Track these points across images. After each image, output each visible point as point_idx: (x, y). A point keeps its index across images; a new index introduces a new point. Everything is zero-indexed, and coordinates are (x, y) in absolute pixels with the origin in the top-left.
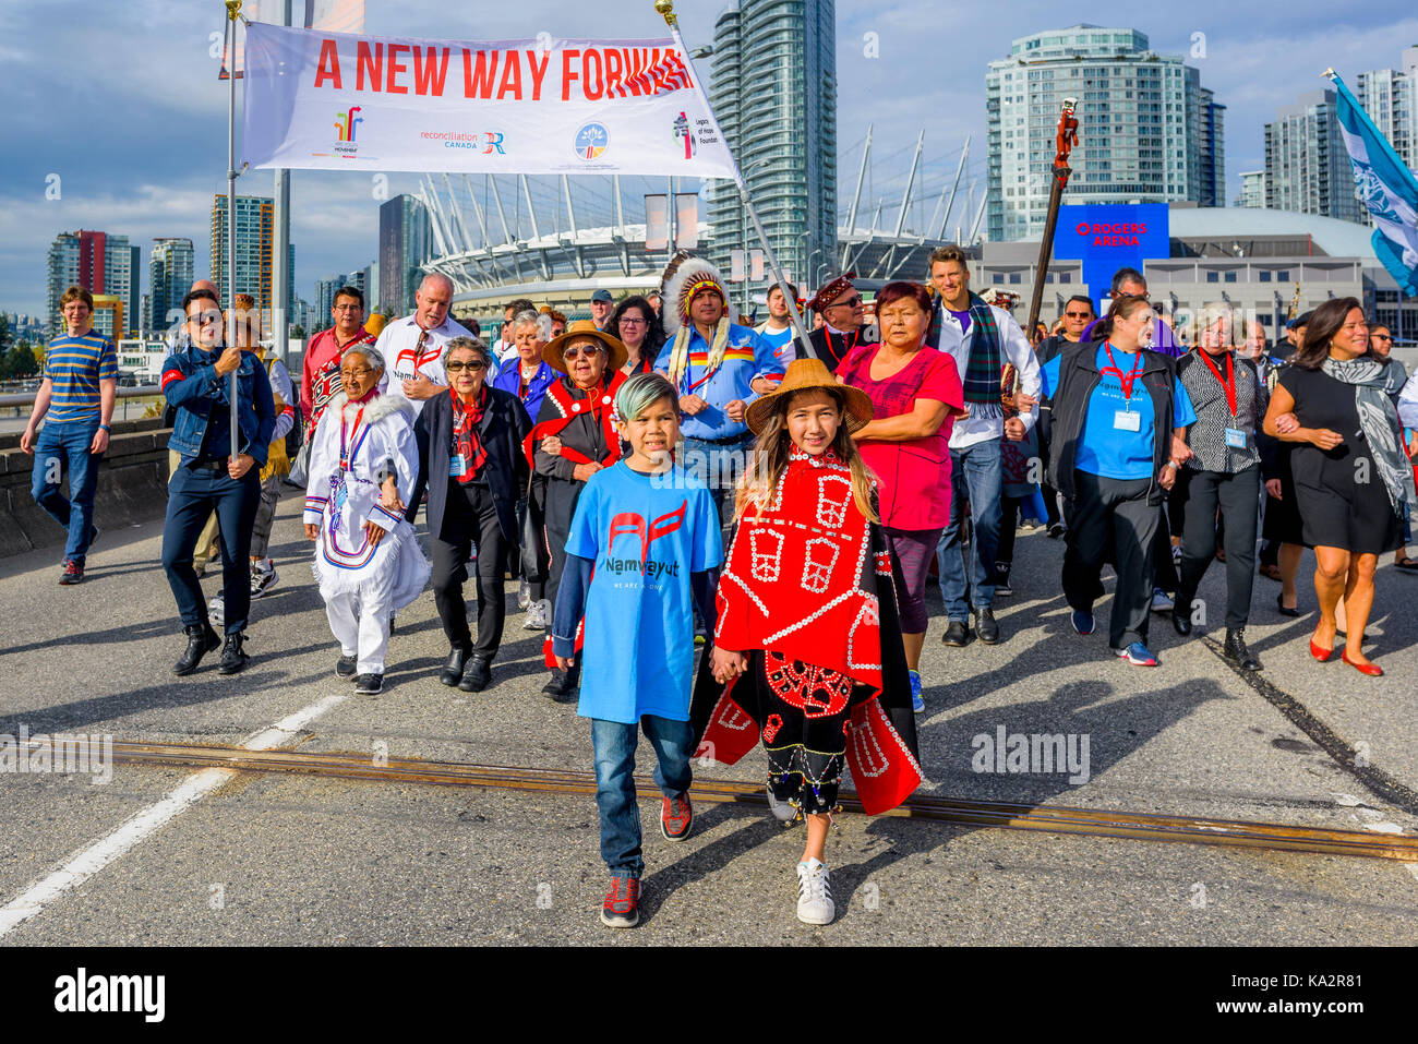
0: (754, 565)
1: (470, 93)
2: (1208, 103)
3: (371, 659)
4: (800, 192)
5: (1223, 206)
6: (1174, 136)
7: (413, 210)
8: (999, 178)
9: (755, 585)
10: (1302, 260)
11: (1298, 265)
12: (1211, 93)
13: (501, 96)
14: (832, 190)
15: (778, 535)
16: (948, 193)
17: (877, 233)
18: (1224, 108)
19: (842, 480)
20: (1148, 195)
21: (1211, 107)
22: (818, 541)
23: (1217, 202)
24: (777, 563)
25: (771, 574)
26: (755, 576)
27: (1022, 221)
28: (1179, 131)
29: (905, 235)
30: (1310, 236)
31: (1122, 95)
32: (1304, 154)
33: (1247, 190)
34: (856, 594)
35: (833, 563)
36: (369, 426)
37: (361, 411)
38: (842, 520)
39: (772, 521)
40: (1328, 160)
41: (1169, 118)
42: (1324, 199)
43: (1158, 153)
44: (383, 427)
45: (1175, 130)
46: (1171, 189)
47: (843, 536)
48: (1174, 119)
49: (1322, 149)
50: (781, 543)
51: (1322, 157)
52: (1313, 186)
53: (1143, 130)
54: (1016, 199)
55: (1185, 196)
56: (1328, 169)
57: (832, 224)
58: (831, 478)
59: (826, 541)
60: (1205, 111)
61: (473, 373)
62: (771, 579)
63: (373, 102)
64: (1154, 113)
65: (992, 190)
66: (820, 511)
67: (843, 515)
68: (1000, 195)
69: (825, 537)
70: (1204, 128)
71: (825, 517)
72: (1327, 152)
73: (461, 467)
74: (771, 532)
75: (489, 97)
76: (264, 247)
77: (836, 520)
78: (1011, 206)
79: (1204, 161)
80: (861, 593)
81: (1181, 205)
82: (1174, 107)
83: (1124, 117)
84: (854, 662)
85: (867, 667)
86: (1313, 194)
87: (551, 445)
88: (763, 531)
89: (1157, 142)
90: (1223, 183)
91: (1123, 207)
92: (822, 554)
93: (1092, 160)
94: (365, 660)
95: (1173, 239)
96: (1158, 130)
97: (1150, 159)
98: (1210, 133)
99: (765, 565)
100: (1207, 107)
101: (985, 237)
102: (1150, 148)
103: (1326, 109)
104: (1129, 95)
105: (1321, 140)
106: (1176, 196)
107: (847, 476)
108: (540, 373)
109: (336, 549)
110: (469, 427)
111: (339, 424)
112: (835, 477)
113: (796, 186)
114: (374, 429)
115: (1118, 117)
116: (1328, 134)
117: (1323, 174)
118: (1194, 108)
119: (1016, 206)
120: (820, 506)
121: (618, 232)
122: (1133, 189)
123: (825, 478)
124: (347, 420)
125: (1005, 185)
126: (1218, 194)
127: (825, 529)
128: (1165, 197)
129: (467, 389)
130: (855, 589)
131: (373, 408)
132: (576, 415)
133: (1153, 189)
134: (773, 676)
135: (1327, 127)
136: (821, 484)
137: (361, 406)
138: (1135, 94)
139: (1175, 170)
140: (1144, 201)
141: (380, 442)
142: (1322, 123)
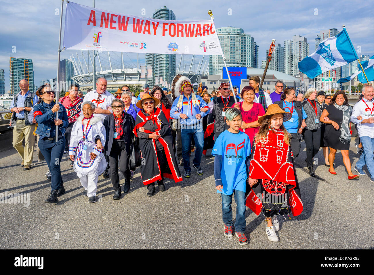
0: (260, 157)
1: (135, 31)
2: (255, 45)
3: (92, 192)
4: (167, 62)
5: (258, 68)
6: (248, 52)
7: (68, 63)
8: (212, 60)
9: (260, 162)
10: (272, 80)
11: (271, 81)
12: (256, 43)
13: (144, 33)
14: (174, 62)
15: (267, 150)
16: (200, 63)
17: (184, 72)
18: (259, 46)
19: (282, 135)
20: (243, 65)
21: (256, 46)
22: (278, 151)
23: (257, 67)
24: (267, 157)
25: (265, 160)
26: (261, 160)
27: (217, 70)
28: (249, 51)
29: (191, 73)
30: (274, 75)
31: (238, 43)
32: (274, 57)
33: (263, 64)
34: (287, 163)
35: (282, 156)
36: (91, 126)
37: (89, 121)
38: (283, 145)
39: (265, 146)
40: (278, 59)
41: (247, 48)
42: (277, 67)
43: (245, 56)
44: (96, 126)
46: (247, 64)
47: (283, 149)
48: (248, 49)
49: (277, 56)
50: (268, 152)
51: (277, 58)
52: (275, 64)
53: (242, 51)
54: (215, 65)
55: (250, 65)
56: (278, 60)
57: (175, 70)
58: (279, 134)
59: (280, 150)
60: (255, 47)
61: (120, 109)
62: (265, 161)
63: (105, 31)
64: (244, 47)
65: (210, 63)
66: (278, 143)
67: (283, 143)
68: (212, 64)
69: (280, 149)
70: (254, 51)
71: (279, 144)
72: (278, 57)
73: (116, 135)
74: (265, 149)
75: (141, 33)
76: (26, 72)
77: (281, 145)
78: (214, 67)
79: (254, 58)
80: (288, 162)
81: (249, 68)
82: (248, 46)
83: (238, 48)
84: (288, 180)
85: (292, 181)
86: (275, 66)
87: (141, 129)
88: (263, 149)
89: (245, 53)
90: (258, 63)
91: (237, 68)
92: (280, 153)
94: (91, 193)
95: (247, 75)
96: (245, 51)
97: (243, 57)
98: (256, 52)
99: (263, 158)
100: (255, 46)
101: (208, 73)
102: (243, 55)
103: (278, 48)
104: (239, 43)
105: (277, 54)
106: (248, 65)
107: (283, 133)
108: (130, 108)
109: (81, 162)
110: (120, 124)
111: (81, 125)
112: (280, 134)
113: (166, 61)
114: (93, 127)
116: (278, 53)
117: (277, 61)
118: (253, 46)
119: (215, 67)
120: (278, 142)
121: (123, 70)
122: (240, 64)
123: (278, 134)
124: (84, 124)
125: (213, 62)
126: (257, 65)
127: (279, 147)
128: (246, 66)
129: (118, 114)
130: (287, 162)
131: (92, 121)
132: (147, 120)
133: (244, 64)
134: (264, 184)
135: (278, 51)
136: (277, 136)
137: (89, 120)
138: (241, 43)
139: (248, 60)
140: (242, 67)
141: (95, 130)
142: (277, 51)
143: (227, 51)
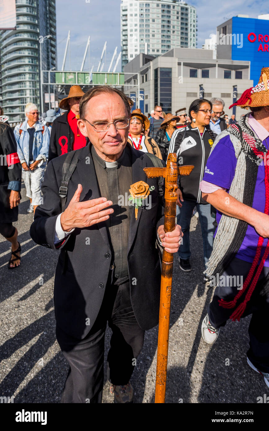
8: (126, 50)
31: (175, 18)
45: (192, 35)
48: (192, 30)
53: (182, 33)
64: (186, 27)
65: (123, 55)
82: (193, 26)
83: (176, 27)
89: (187, 39)
93: (164, 44)
96: (188, 34)
115: (174, 27)
125: (129, 53)
138: (180, 18)
143: (156, 32)
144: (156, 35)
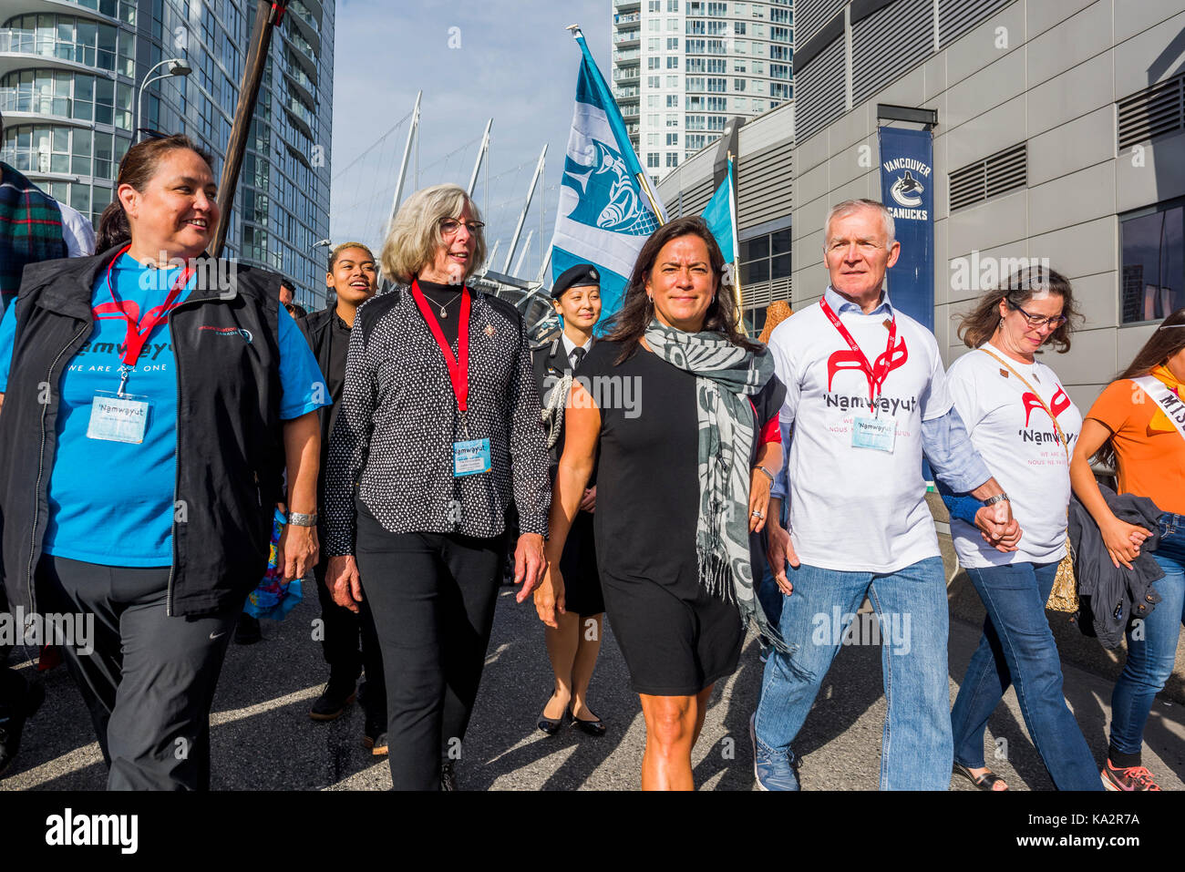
144: (748, 82)
